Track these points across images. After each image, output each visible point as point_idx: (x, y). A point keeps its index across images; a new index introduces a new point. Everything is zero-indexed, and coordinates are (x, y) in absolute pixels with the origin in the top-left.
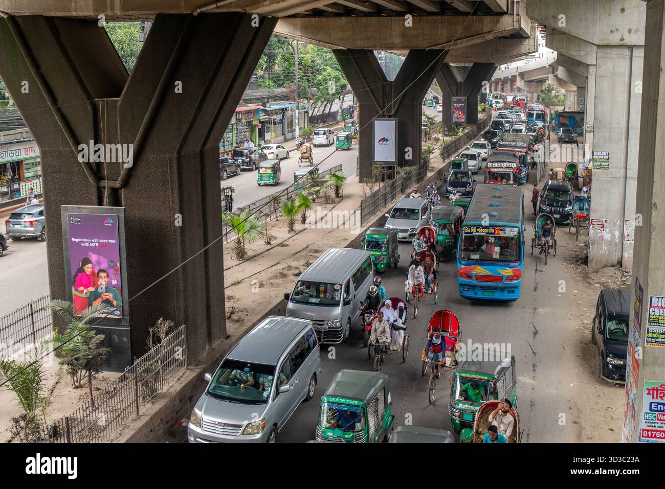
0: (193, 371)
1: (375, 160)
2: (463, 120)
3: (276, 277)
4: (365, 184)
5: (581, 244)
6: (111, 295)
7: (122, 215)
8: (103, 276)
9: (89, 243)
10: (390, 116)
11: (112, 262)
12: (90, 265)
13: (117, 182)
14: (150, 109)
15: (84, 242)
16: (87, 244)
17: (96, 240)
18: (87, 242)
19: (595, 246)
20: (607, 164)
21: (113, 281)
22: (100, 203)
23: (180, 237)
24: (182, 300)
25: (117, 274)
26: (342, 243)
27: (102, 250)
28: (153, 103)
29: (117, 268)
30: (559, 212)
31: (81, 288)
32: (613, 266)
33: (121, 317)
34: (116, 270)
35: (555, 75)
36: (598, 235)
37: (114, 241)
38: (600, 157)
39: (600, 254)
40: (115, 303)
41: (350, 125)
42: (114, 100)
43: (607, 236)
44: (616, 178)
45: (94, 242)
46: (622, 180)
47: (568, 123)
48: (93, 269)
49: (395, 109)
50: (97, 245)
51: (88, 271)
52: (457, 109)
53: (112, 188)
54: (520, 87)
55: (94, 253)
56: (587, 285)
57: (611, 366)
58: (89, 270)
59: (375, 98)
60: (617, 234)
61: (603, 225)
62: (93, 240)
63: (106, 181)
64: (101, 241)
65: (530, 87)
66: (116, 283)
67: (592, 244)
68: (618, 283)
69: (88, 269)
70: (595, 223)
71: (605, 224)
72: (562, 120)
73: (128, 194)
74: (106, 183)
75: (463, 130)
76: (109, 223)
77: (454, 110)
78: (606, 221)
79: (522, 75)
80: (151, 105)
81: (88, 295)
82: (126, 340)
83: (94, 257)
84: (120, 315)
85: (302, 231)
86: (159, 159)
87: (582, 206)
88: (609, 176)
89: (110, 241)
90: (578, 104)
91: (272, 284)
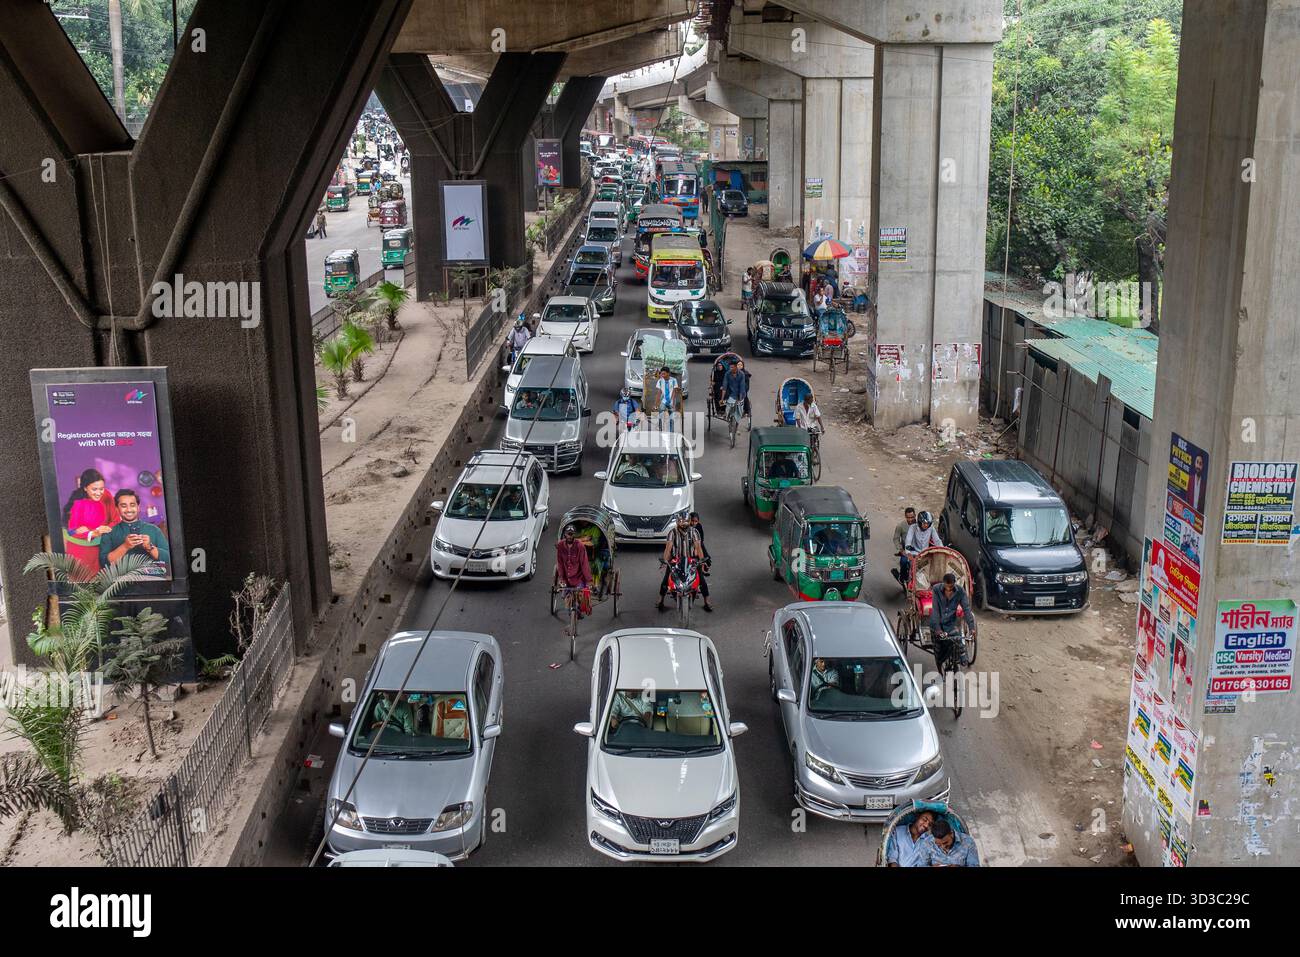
0: (307, 666)
1: (449, 259)
2: (557, 181)
3: (362, 482)
4: (431, 304)
5: (843, 390)
6: (147, 537)
7: (163, 383)
8: (128, 503)
9: (95, 439)
10: (470, 177)
11: (146, 473)
12: (99, 484)
13: (135, 319)
14: (201, 171)
15: (84, 440)
16: (90, 443)
17: (109, 434)
18: (89, 439)
19: (886, 391)
20: (903, 249)
21: (149, 510)
22: (100, 360)
23: (270, 417)
24: (278, 535)
25: (157, 496)
26: (448, 413)
27: (121, 452)
28: (206, 159)
29: (156, 485)
30: (792, 337)
31: (83, 530)
32: (916, 423)
33: (170, 578)
34: (156, 489)
35: (691, 96)
36: (891, 372)
37: (149, 434)
38: (891, 238)
39: (894, 404)
40: (155, 552)
41: (340, 195)
42: (120, 156)
43: (905, 373)
44: (918, 272)
45: (107, 438)
46: (928, 276)
47: (729, 181)
48: (105, 491)
49: (479, 163)
50: (113, 443)
51: (94, 495)
52: (545, 161)
53: (124, 330)
54: (622, 119)
55: (106, 458)
56: (886, 457)
57: (1001, 588)
58: (98, 492)
59: (441, 143)
60: (921, 368)
61: (898, 354)
62: (103, 435)
63: (112, 317)
64: (121, 434)
65: (639, 119)
66: (156, 514)
67: (881, 388)
68: (933, 449)
69: (96, 491)
70: (885, 352)
71: (901, 352)
72: (721, 177)
73: (160, 341)
74: (111, 321)
75: (560, 200)
76: (137, 399)
77: (539, 163)
78: (902, 347)
79: (624, 98)
80: (203, 165)
81: (97, 542)
82: (180, 621)
83: (107, 468)
84: (167, 574)
85: (363, 395)
86: (222, 270)
87: (833, 323)
88: (906, 270)
89: (139, 434)
90: (744, 148)
91: (364, 495)
